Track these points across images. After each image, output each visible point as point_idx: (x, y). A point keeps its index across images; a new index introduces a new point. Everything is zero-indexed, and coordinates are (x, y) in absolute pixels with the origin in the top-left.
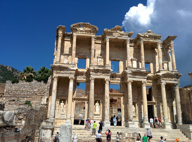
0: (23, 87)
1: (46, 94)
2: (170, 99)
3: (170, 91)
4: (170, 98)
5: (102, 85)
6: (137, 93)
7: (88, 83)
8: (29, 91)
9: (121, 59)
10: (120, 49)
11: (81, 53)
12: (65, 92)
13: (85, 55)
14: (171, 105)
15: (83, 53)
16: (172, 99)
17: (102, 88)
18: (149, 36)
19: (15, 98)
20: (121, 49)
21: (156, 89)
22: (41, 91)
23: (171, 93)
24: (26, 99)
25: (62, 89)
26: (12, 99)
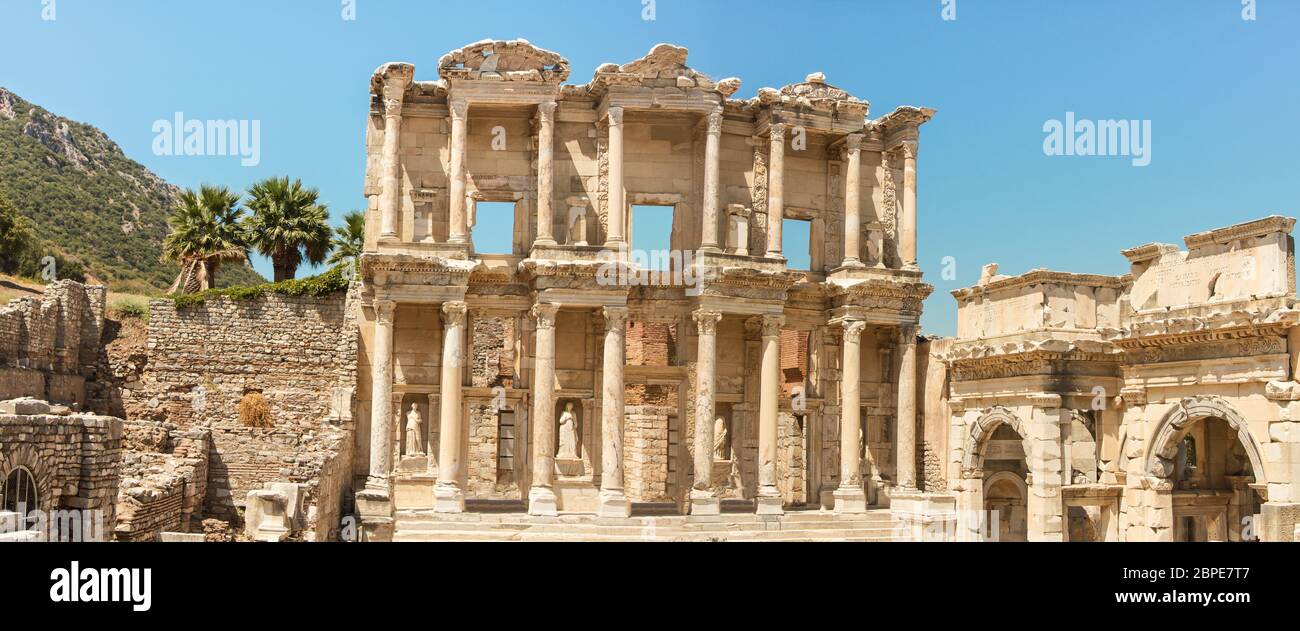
0: (224, 327)
1: (346, 373)
2: (885, 384)
3: (888, 351)
4: (883, 382)
5: (590, 330)
6: (740, 360)
7: (525, 321)
8: (253, 346)
9: (683, 196)
10: (676, 148)
11: (490, 177)
12: (425, 364)
13: (508, 184)
14: (884, 413)
15: (496, 177)
16: (889, 385)
17: (590, 341)
18: (813, 102)
19: (197, 375)
20: (681, 146)
21: (828, 344)
22: (302, 343)
23: (888, 358)
24: (242, 380)
25: (410, 351)
26: (185, 379)
